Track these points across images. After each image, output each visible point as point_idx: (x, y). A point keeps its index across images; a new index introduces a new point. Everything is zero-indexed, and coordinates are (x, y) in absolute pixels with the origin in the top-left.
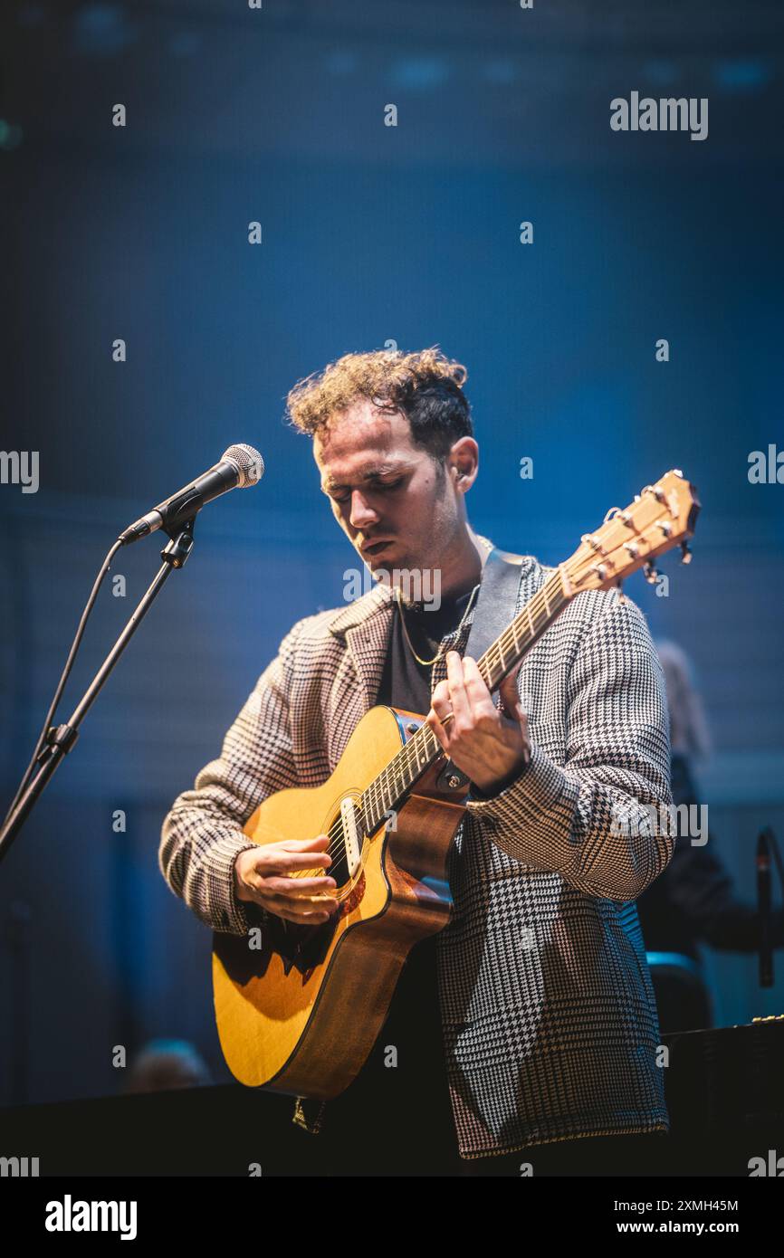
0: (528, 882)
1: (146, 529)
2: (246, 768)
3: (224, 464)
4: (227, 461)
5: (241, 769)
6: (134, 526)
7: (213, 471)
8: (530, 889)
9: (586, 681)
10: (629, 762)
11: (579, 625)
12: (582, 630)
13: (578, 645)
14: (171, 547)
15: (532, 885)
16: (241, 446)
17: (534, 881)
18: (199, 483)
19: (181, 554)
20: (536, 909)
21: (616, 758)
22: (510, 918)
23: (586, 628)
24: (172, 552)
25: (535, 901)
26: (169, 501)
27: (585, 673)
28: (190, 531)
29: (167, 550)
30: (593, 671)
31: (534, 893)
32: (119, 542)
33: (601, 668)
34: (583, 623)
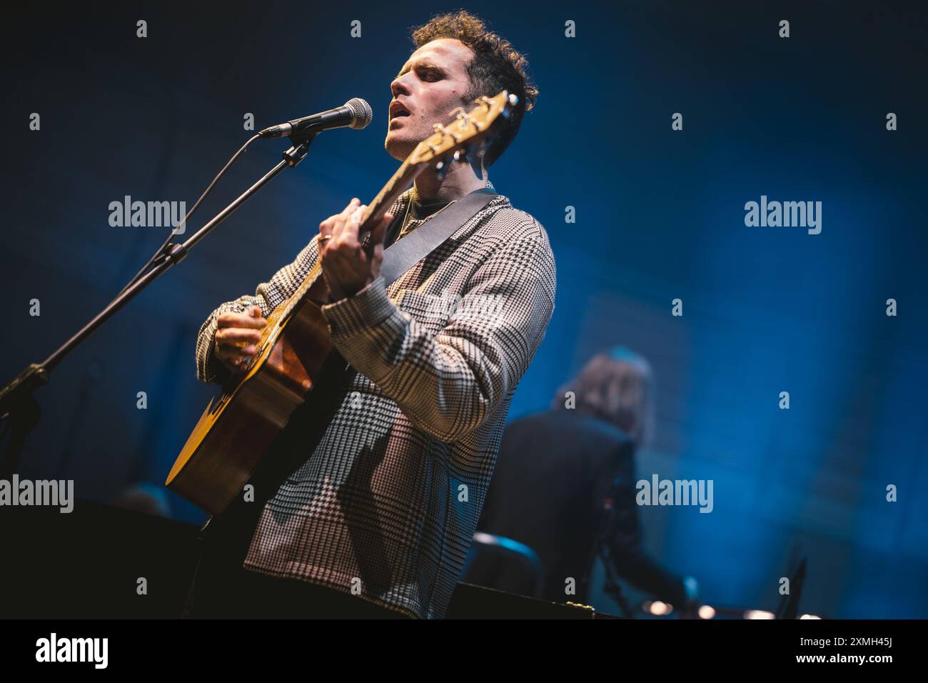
0: (378, 401)
1: (280, 131)
3: (345, 108)
4: (349, 106)
5: (277, 287)
6: (271, 128)
7: (337, 110)
8: (376, 406)
9: (483, 280)
11: (498, 242)
12: (498, 245)
13: (490, 255)
14: (291, 151)
15: (380, 404)
16: (361, 100)
17: (383, 402)
18: (324, 115)
19: (296, 158)
20: (375, 422)
22: (353, 420)
23: (501, 245)
24: (291, 155)
25: (377, 416)
26: (300, 120)
27: (484, 274)
28: (307, 145)
29: (288, 152)
30: (490, 274)
31: (378, 410)
32: (258, 135)
33: (496, 274)
34: (501, 241)
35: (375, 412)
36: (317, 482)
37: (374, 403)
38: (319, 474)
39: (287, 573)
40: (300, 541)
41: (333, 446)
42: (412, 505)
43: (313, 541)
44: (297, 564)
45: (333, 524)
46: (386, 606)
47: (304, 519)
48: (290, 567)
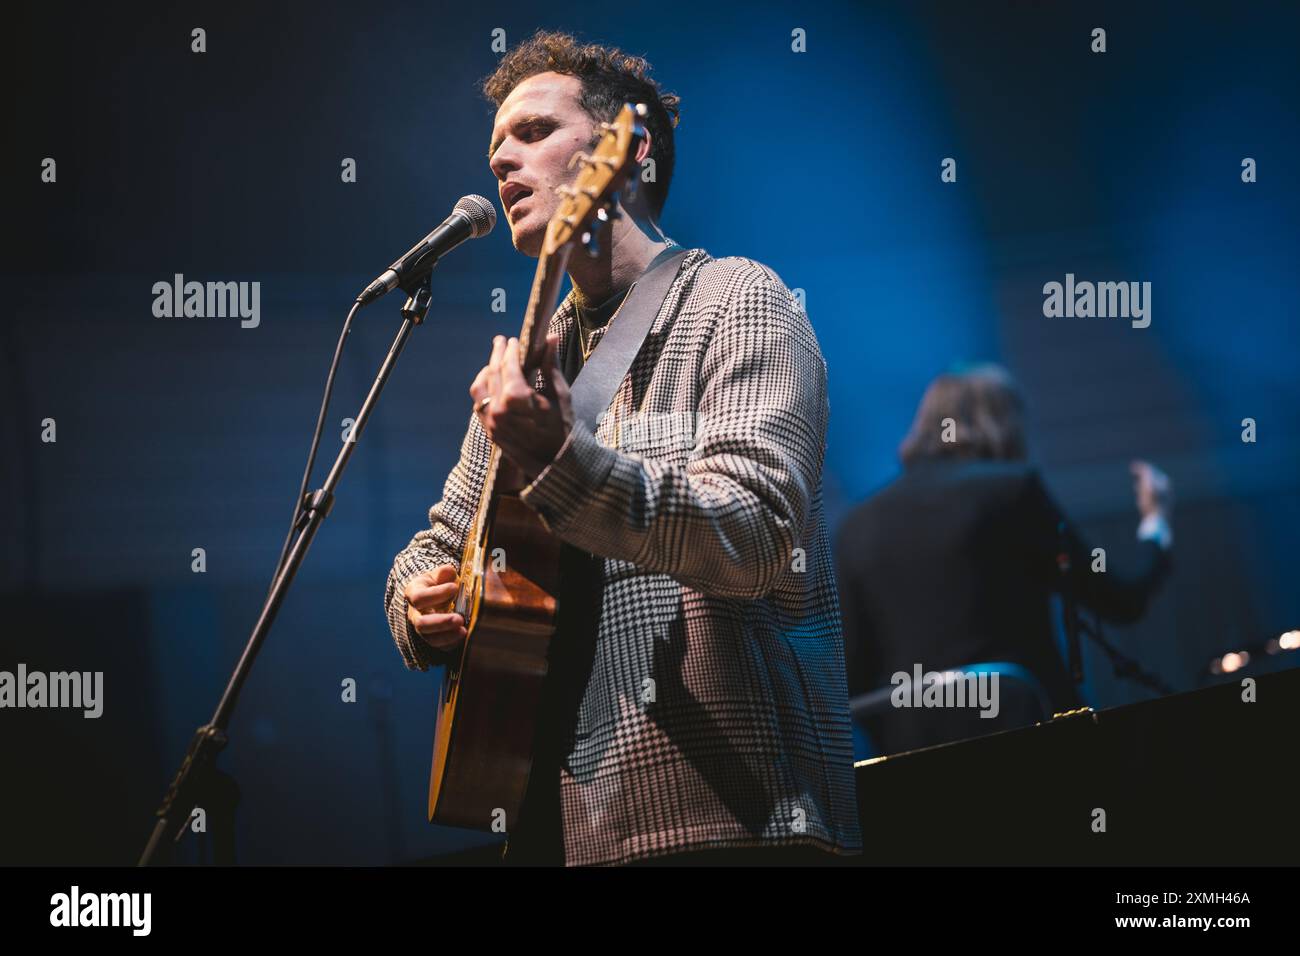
0: (647, 582)
1: (384, 286)
2: (459, 501)
3: (455, 216)
4: (459, 213)
5: (455, 503)
6: (370, 286)
7: (446, 224)
8: (648, 590)
9: (717, 367)
10: (747, 449)
11: (715, 310)
12: (717, 314)
13: (712, 330)
14: (410, 304)
15: (652, 585)
16: (470, 197)
17: (654, 581)
18: (431, 238)
19: (420, 310)
20: (655, 611)
21: (734, 446)
22: (625, 621)
23: (721, 312)
24: (411, 309)
25: (654, 602)
26: (403, 258)
28: (427, 287)
29: (406, 308)
30: (723, 356)
31: (653, 594)
32: (357, 304)
34: (719, 307)
35: (649, 598)
36: (613, 722)
37: (643, 587)
38: (612, 710)
39: (627, 857)
40: (626, 808)
41: (614, 665)
42: (751, 699)
43: (643, 800)
44: (636, 839)
45: (659, 767)
46: (776, 843)
47: (619, 776)
48: (629, 847)
